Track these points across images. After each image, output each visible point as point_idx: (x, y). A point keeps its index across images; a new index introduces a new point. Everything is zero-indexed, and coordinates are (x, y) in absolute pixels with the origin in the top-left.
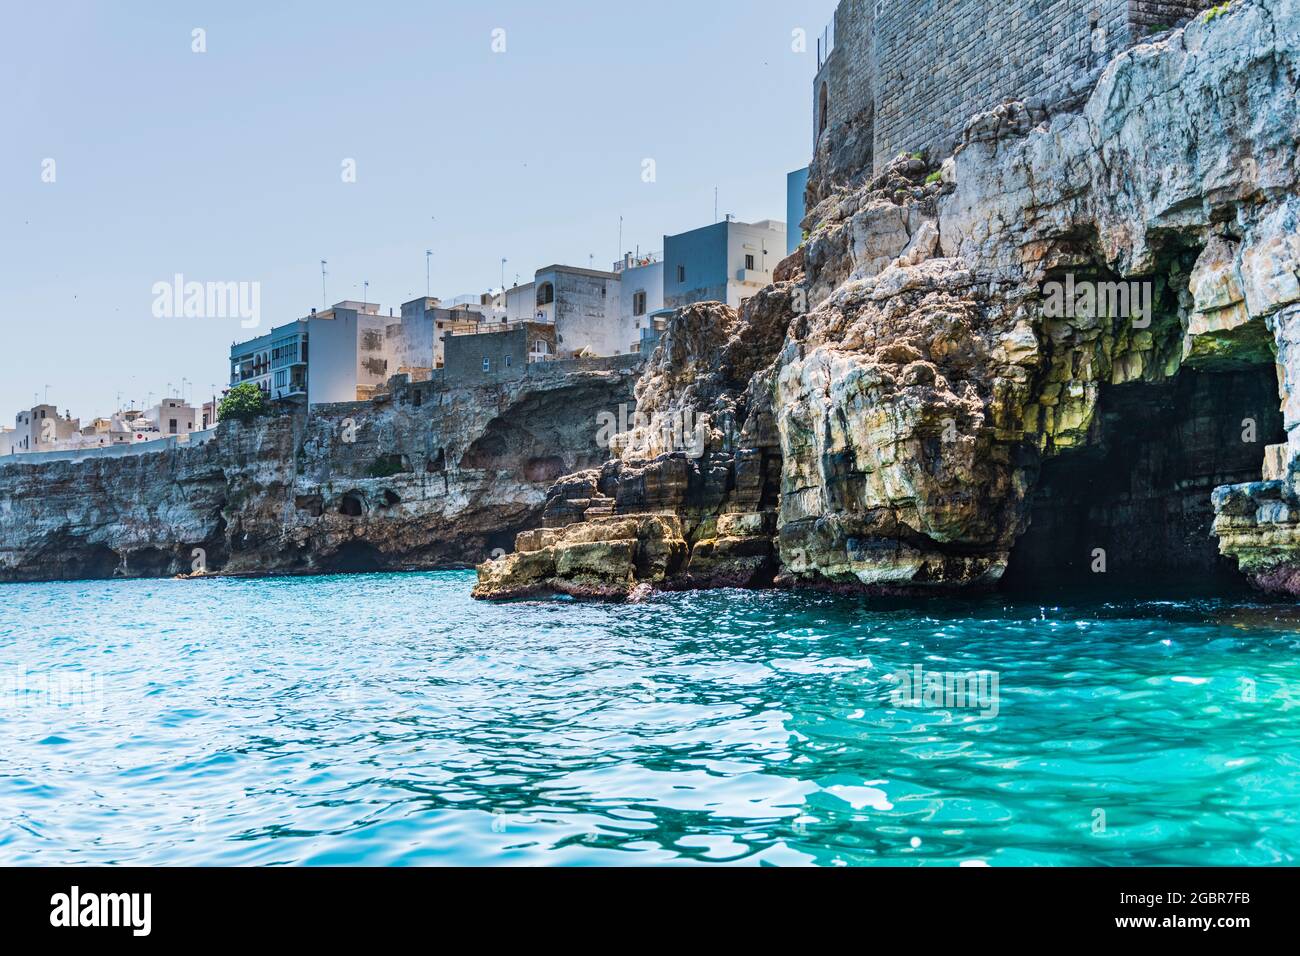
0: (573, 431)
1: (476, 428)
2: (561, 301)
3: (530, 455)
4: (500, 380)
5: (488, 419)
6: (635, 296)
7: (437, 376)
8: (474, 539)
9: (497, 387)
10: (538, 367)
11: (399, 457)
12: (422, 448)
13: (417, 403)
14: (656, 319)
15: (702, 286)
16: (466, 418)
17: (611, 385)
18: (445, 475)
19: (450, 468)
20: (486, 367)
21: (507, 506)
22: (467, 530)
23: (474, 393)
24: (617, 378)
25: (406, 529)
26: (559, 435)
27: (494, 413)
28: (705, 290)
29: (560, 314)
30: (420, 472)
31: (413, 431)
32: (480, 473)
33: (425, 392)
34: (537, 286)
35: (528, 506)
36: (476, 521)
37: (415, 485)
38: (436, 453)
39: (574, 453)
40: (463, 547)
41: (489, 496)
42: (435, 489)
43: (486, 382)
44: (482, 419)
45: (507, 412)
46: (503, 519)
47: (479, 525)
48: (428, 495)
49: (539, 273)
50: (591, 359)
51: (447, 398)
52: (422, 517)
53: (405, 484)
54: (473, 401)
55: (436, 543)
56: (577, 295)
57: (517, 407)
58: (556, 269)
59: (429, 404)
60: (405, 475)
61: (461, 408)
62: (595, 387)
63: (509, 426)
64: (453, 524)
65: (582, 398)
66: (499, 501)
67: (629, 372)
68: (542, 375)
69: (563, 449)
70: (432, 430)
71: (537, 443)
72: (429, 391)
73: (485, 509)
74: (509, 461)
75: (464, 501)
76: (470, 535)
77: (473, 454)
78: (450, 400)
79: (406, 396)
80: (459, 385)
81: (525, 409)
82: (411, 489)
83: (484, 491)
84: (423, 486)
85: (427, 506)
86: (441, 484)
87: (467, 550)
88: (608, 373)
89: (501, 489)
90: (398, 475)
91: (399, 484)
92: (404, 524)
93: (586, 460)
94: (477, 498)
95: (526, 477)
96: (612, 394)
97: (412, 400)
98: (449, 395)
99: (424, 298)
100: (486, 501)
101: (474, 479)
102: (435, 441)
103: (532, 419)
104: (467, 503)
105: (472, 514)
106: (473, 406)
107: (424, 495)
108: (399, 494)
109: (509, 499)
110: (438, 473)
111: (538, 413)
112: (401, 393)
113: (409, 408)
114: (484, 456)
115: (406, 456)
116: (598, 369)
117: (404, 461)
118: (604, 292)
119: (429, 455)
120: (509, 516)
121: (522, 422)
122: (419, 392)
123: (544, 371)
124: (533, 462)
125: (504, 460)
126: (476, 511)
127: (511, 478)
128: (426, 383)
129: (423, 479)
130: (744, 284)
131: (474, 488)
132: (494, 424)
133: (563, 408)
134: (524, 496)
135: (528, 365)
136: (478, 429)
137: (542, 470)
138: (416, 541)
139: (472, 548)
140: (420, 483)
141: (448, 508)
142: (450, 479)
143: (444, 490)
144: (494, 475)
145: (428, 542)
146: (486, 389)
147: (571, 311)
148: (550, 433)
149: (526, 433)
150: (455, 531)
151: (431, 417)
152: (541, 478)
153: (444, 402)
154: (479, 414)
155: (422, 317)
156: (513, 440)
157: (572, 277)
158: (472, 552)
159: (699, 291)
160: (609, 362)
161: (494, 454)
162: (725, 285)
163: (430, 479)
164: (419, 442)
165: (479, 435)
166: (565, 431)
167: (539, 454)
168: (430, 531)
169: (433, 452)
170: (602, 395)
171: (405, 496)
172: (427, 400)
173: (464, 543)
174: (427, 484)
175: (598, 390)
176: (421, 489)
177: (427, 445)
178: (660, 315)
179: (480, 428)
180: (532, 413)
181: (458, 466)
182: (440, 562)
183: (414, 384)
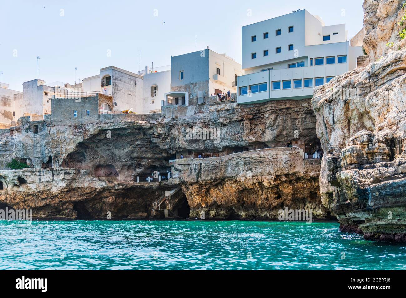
0: (121, 152)
1: (70, 147)
2: (115, 85)
3: (98, 163)
4: (84, 123)
5: (77, 142)
6: (151, 87)
7: (47, 118)
8: (67, 204)
9: (82, 126)
10: (105, 117)
11: (25, 159)
12: (39, 155)
13: (36, 132)
14: (169, 97)
15: (194, 81)
16: (65, 141)
17: (145, 129)
18: (52, 170)
19: (55, 166)
20: (75, 115)
21: (85, 188)
22: (64, 199)
23: (69, 128)
24: (149, 125)
25: (29, 197)
26: (113, 154)
27: (81, 139)
28: (196, 84)
29: (115, 92)
30: (38, 168)
31: (34, 146)
32: (72, 171)
33: (40, 126)
34: (102, 77)
35: (96, 189)
36: (69, 195)
37: (35, 175)
38: (47, 158)
39: (121, 163)
40: (61, 208)
41: (76, 182)
42: (46, 177)
43: (76, 123)
44: (74, 142)
45: (88, 139)
46: (84, 195)
47: (71, 197)
48: (42, 180)
49: (102, 70)
50: (134, 115)
51: (54, 130)
52: (39, 192)
53: (29, 174)
54: (68, 132)
55: (46, 206)
56: (123, 83)
57: (93, 137)
58: (112, 68)
59: (43, 133)
60: (30, 169)
61: (61, 135)
62: (136, 129)
63: (87, 147)
64: (56, 196)
65: (128, 135)
66: (81, 185)
67: (155, 123)
68: (108, 121)
69: (115, 161)
70: (45, 146)
71: (102, 157)
72: (43, 126)
73: (74, 189)
74: (86, 165)
75: (63, 185)
76: (66, 202)
77: (67, 160)
78: (55, 131)
79: (29, 128)
80: (60, 124)
81: (97, 138)
82: (33, 177)
83: (74, 179)
84: (40, 175)
85: (42, 186)
86: (50, 175)
87: (64, 210)
88: (144, 122)
89: (82, 179)
90: (26, 169)
91: (26, 174)
92: (29, 195)
93: (126, 167)
94: (70, 183)
95: (95, 174)
96: (144, 134)
97: (33, 130)
98: (54, 128)
99: (37, 80)
100: (74, 185)
101: (69, 173)
102: (47, 152)
103: (100, 145)
104: (65, 186)
105: (67, 191)
106: (69, 134)
107: (40, 180)
108: (26, 179)
109: (86, 185)
110: (48, 169)
111: (103, 141)
112: (26, 126)
113: (31, 134)
114: (73, 162)
115: (30, 159)
116: (138, 120)
117: (28, 162)
118: (135, 84)
119: (43, 159)
120: (86, 194)
121: (94, 145)
122: (36, 126)
123: (109, 118)
124: (98, 167)
125: (84, 165)
126: (69, 190)
127: (88, 174)
128: (41, 122)
129: (40, 172)
130: (216, 82)
131: (69, 178)
132: (80, 145)
133: (116, 140)
134: (94, 184)
135: (99, 115)
136: (71, 148)
137: (102, 172)
138: (35, 204)
139: (67, 209)
140: (38, 174)
141: (54, 188)
142: (55, 172)
143: (52, 178)
144: (79, 172)
145: (42, 205)
146: (76, 127)
147: (120, 91)
148: (108, 152)
149: (96, 151)
150: (57, 200)
151: (44, 139)
152: (102, 175)
153: (51, 132)
154: (72, 139)
155: (36, 89)
156: (88, 154)
157: (120, 74)
158: (66, 211)
159: (192, 84)
160: (143, 117)
161: (78, 162)
162: (207, 81)
163: (43, 172)
164: (37, 152)
165: (72, 150)
166: (117, 152)
167: (102, 163)
168: (43, 199)
169: (45, 157)
170: (139, 134)
171: (29, 180)
172: (42, 130)
173: (62, 206)
174: (42, 174)
175: (137, 131)
176: (38, 177)
177: (42, 154)
178: (170, 95)
179: (73, 146)
180: (100, 141)
181: (60, 166)
182: (48, 216)
183: (34, 122)
